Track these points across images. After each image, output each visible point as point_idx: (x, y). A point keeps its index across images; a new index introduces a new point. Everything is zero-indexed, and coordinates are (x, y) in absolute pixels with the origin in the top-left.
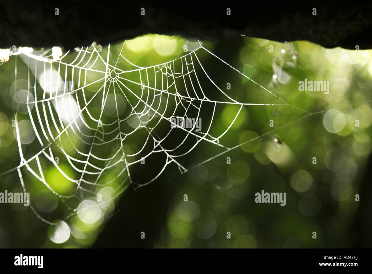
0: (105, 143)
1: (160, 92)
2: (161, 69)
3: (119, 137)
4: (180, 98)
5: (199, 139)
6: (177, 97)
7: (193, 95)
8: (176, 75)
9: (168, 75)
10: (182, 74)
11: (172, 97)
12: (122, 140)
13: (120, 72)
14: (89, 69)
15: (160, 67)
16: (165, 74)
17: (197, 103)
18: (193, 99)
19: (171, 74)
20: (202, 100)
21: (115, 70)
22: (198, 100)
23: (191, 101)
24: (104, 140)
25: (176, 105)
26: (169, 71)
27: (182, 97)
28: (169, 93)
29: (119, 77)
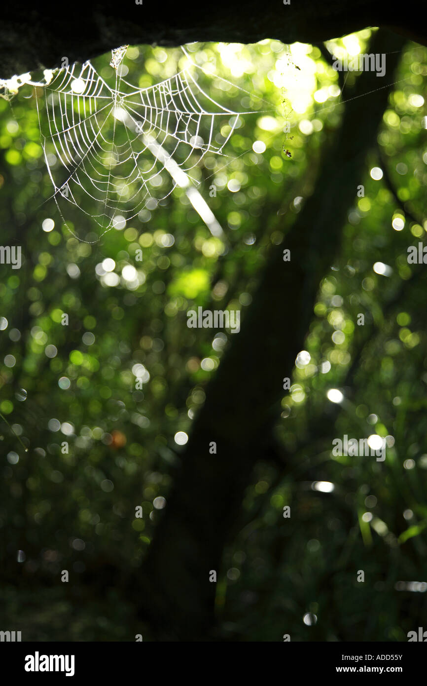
0: (121, 163)
1: (161, 111)
2: (159, 89)
3: (132, 156)
4: (180, 114)
5: (204, 151)
6: (177, 113)
7: (191, 111)
8: (173, 93)
9: (166, 94)
10: (177, 92)
11: (173, 114)
12: (135, 159)
13: (124, 95)
14: (97, 96)
15: (158, 87)
16: (163, 93)
17: (195, 117)
18: (191, 114)
19: (168, 92)
20: (200, 114)
21: (120, 94)
22: (196, 114)
23: (191, 115)
24: (119, 161)
25: (177, 121)
26: (166, 90)
27: (182, 113)
28: (169, 111)
29: (123, 100)
